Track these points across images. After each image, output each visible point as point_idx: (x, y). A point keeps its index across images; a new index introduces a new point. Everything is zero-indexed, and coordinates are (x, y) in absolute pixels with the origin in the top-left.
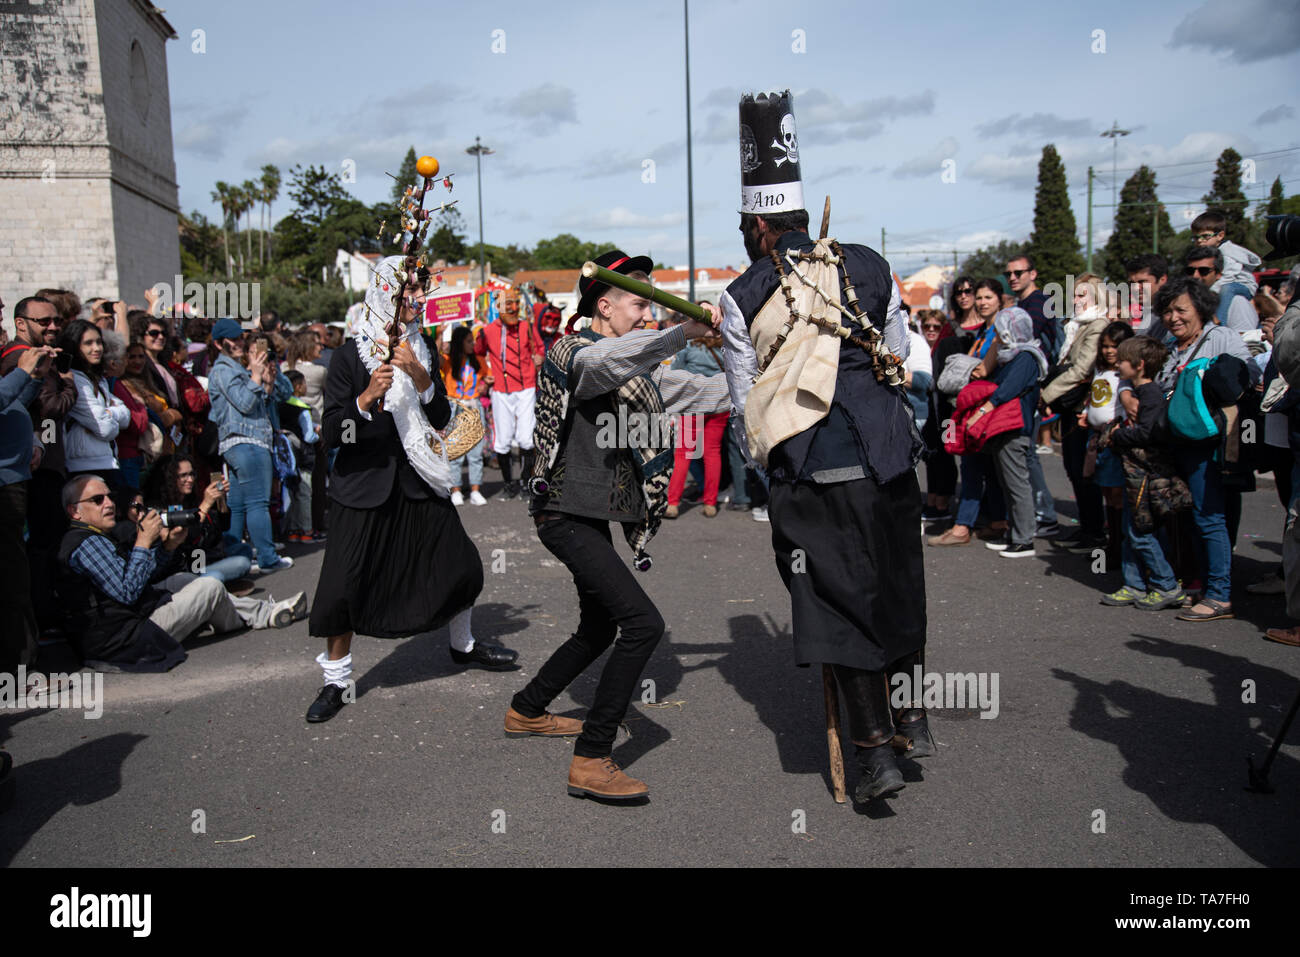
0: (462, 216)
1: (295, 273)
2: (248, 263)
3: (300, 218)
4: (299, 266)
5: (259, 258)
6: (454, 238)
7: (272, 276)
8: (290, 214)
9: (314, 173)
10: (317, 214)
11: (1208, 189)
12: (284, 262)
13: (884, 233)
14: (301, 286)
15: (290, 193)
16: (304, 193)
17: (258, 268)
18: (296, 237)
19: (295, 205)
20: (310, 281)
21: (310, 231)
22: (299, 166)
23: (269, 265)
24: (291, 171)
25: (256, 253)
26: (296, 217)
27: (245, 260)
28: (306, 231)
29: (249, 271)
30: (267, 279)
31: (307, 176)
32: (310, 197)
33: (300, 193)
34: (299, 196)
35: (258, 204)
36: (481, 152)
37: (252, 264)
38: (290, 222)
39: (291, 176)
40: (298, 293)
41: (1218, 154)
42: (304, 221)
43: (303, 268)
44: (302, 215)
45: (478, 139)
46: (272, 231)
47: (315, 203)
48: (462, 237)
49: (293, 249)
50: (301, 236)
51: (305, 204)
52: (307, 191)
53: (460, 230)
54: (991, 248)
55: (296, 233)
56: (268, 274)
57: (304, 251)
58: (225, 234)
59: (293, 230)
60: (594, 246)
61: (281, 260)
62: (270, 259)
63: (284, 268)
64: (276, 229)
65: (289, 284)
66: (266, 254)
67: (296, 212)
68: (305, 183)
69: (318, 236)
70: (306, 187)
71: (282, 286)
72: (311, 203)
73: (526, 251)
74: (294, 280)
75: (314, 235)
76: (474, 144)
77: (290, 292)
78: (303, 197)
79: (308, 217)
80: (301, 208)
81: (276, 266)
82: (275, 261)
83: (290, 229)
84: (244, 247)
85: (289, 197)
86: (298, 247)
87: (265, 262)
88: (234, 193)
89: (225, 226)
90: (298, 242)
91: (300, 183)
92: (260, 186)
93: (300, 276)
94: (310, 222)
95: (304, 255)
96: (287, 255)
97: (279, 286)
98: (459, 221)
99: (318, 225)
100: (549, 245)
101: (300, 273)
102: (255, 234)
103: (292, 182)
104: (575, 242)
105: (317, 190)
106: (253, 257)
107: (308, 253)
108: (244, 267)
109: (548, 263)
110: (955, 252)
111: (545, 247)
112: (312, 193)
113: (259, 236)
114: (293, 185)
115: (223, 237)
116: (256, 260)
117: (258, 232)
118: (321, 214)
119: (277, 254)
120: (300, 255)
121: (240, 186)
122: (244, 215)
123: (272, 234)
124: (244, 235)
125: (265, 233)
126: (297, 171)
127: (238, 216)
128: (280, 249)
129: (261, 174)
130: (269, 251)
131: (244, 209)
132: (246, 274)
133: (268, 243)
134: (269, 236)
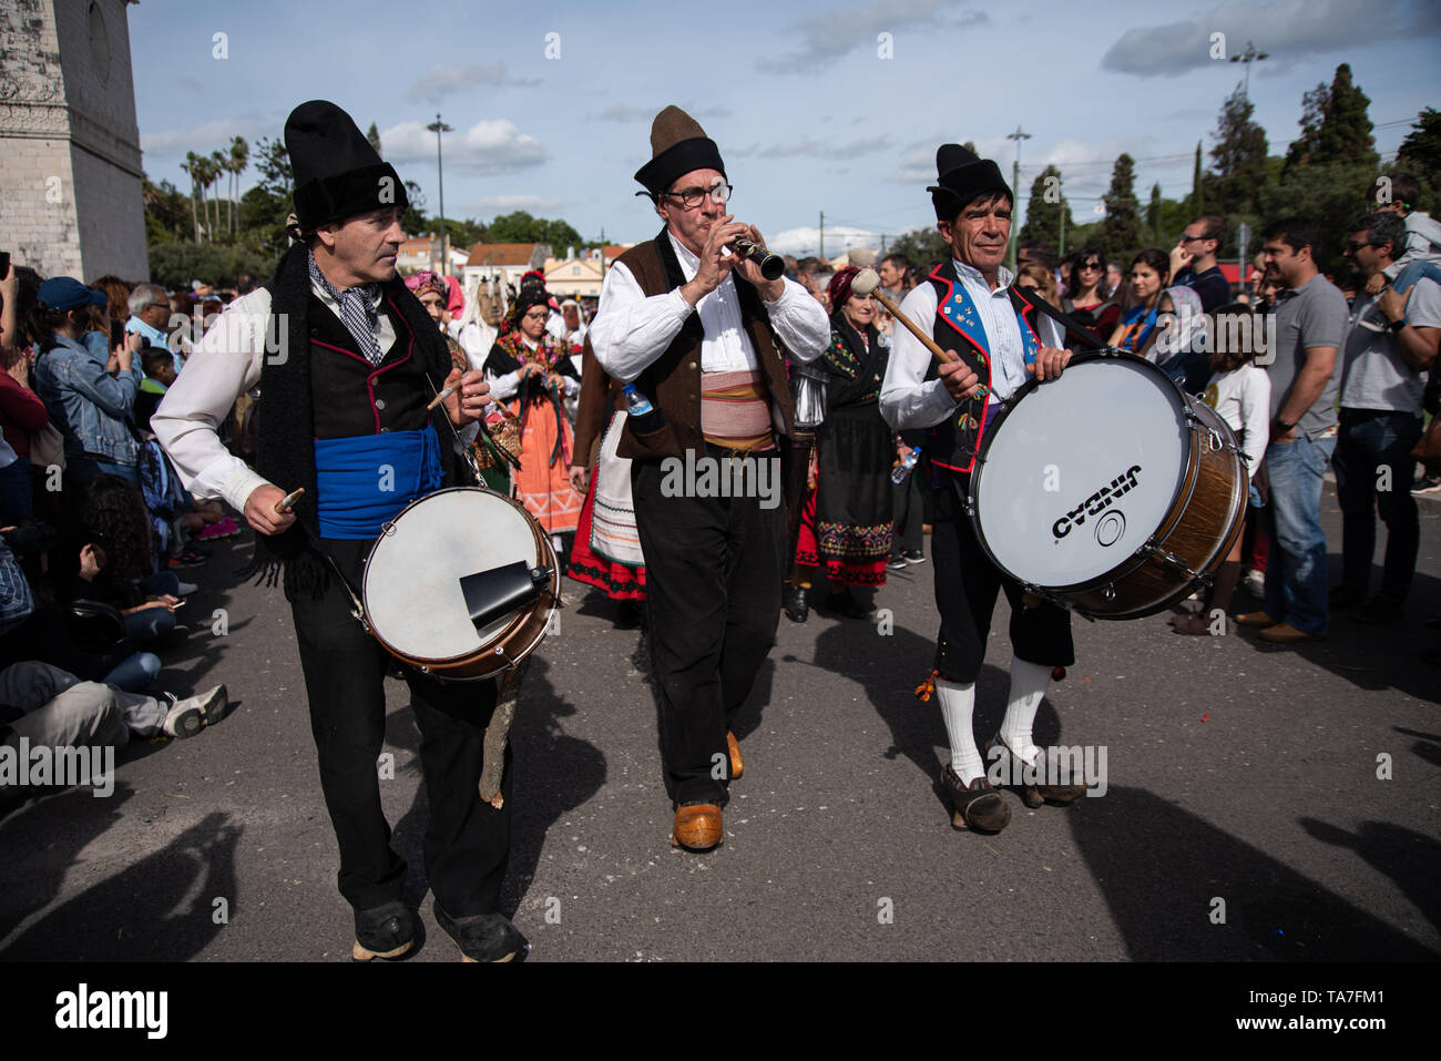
0: (423, 192)
1: (262, 241)
2: (217, 231)
3: (267, 188)
4: (266, 235)
5: (227, 226)
6: (414, 211)
7: (240, 244)
8: (256, 185)
9: (280, 146)
10: (283, 186)
11: (1106, 188)
12: (251, 231)
13: (822, 217)
14: (267, 253)
15: (257, 165)
16: (270, 165)
17: (226, 236)
18: (263, 207)
19: (263, 177)
20: (276, 249)
21: (276, 201)
22: (265, 139)
23: (237, 234)
24: (258, 144)
25: (224, 221)
26: (263, 188)
27: (213, 228)
28: (272, 201)
29: (217, 239)
30: (235, 247)
31: (274, 149)
32: (276, 169)
33: (267, 165)
34: (266, 168)
35: (225, 173)
36: (441, 130)
37: (220, 231)
38: (257, 193)
39: (258, 148)
40: (265, 260)
41: (1115, 157)
42: (271, 192)
43: (270, 237)
44: (269, 186)
45: (438, 116)
46: (240, 201)
47: (281, 175)
48: (423, 211)
49: (260, 219)
50: (268, 206)
51: (272, 176)
52: (274, 162)
53: (421, 204)
54: (915, 233)
55: (262, 204)
56: (235, 242)
57: (271, 220)
58: (194, 202)
59: (260, 200)
60: (546, 222)
61: (249, 229)
62: (238, 228)
63: (252, 237)
64: (244, 199)
65: (256, 252)
66: (233, 223)
67: (262, 184)
68: (271, 156)
69: (284, 207)
70: (272, 159)
71: (250, 253)
72: (278, 174)
73: (483, 226)
74: (261, 248)
75: (280, 205)
76: (435, 121)
77: (257, 260)
78: (269, 169)
79: (274, 189)
80: (268, 180)
81: (244, 234)
82: (243, 230)
83: (257, 199)
84: (212, 215)
85: (256, 168)
86: (265, 217)
87: (233, 231)
88: (204, 163)
89: (192, 195)
90: (265, 212)
91: (266, 155)
92: (228, 157)
93: (266, 244)
94: (276, 193)
95: (271, 225)
96: (255, 224)
97: (245, 253)
98: (419, 195)
99: (284, 196)
100: (505, 220)
101: (268, 241)
102: (223, 204)
103: (258, 154)
104: (528, 218)
105: (283, 163)
106: (221, 226)
107: (275, 223)
108: (213, 235)
109: (503, 238)
110: (883, 237)
111: (500, 222)
112: (278, 165)
113: (227, 207)
114: (259, 157)
115: (191, 206)
116: (224, 228)
117: (226, 202)
118: (287, 185)
119: (244, 223)
120: (267, 224)
121: (209, 156)
122: (212, 185)
123: (239, 205)
124: (212, 204)
125: (233, 204)
126: (264, 143)
127: (207, 185)
128: (246, 217)
129: (230, 146)
130: (237, 220)
131: (212, 178)
132: (214, 242)
133: (236, 212)
134: (237, 206)
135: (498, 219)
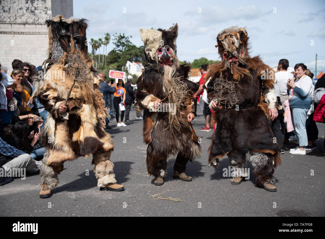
1: (113, 68)
2: (99, 65)
3: (116, 51)
4: (115, 66)
5: (102, 63)
7: (106, 69)
8: (113, 49)
9: (121, 36)
10: (121, 49)
15: (113, 43)
16: (117, 42)
17: (102, 67)
18: (114, 57)
19: (114, 46)
22: (116, 34)
23: (105, 66)
24: (114, 35)
25: (101, 61)
26: (115, 50)
27: (98, 64)
28: (118, 55)
29: (99, 67)
31: (119, 37)
32: (119, 44)
33: (116, 42)
34: (116, 43)
35: (102, 45)
37: (100, 65)
38: (113, 52)
39: (114, 37)
42: (117, 52)
43: (116, 67)
44: (117, 49)
49: (113, 60)
50: (116, 56)
51: (118, 46)
52: (119, 42)
55: (114, 56)
57: (117, 61)
58: (92, 55)
59: (114, 54)
60: (213, 61)
61: (109, 64)
62: (106, 64)
64: (108, 54)
66: (104, 62)
67: (114, 49)
68: (118, 39)
69: (121, 57)
72: (120, 46)
73: (190, 63)
75: (120, 56)
78: (117, 44)
79: (118, 50)
80: (117, 47)
81: (107, 66)
83: (113, 54)
84: (98, 60)
85: (113, 44)
86: (115, 60)
87: (104, 65)
88: (96, 42)
89: (92, 53)
90: (115, 58)
91: (116, 39)
92: (104, 40)
94: (119, 52)
95: (117, 63)
96: (111, 62)
99: (122, 53)
100: (197, 61)
102: (101, 56)
103: (114, 39)
104: (206, 60)
105: (122, 42)
106: (100, 63)
107: (118, 62)
108: (97, 66)
109: (197, 67)
111: (196, 61)
112: (120, 42)
113: (102, 57)
114: (114, 40)
116: (101, 64)
117: (102, 55)
118: (122, 49)
119: (108, 62)
120: (115, 62)
121: (98, 40)
122: (98, 49)
123: (107, 56)
124: (98, 56)
125: (105, 56)
126: (116, 35)
127: (96, 50)
128: (109, 60)
129: (105, 36)
130: (106, 61)
131: (98, 47)
132: (98, 68)
133: (105, 59)
134: (106, 56)
135: (195, 60)
